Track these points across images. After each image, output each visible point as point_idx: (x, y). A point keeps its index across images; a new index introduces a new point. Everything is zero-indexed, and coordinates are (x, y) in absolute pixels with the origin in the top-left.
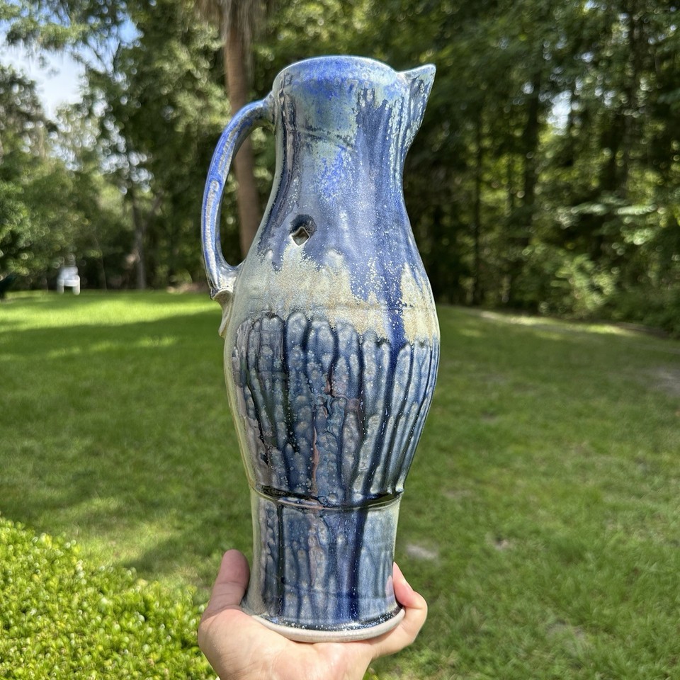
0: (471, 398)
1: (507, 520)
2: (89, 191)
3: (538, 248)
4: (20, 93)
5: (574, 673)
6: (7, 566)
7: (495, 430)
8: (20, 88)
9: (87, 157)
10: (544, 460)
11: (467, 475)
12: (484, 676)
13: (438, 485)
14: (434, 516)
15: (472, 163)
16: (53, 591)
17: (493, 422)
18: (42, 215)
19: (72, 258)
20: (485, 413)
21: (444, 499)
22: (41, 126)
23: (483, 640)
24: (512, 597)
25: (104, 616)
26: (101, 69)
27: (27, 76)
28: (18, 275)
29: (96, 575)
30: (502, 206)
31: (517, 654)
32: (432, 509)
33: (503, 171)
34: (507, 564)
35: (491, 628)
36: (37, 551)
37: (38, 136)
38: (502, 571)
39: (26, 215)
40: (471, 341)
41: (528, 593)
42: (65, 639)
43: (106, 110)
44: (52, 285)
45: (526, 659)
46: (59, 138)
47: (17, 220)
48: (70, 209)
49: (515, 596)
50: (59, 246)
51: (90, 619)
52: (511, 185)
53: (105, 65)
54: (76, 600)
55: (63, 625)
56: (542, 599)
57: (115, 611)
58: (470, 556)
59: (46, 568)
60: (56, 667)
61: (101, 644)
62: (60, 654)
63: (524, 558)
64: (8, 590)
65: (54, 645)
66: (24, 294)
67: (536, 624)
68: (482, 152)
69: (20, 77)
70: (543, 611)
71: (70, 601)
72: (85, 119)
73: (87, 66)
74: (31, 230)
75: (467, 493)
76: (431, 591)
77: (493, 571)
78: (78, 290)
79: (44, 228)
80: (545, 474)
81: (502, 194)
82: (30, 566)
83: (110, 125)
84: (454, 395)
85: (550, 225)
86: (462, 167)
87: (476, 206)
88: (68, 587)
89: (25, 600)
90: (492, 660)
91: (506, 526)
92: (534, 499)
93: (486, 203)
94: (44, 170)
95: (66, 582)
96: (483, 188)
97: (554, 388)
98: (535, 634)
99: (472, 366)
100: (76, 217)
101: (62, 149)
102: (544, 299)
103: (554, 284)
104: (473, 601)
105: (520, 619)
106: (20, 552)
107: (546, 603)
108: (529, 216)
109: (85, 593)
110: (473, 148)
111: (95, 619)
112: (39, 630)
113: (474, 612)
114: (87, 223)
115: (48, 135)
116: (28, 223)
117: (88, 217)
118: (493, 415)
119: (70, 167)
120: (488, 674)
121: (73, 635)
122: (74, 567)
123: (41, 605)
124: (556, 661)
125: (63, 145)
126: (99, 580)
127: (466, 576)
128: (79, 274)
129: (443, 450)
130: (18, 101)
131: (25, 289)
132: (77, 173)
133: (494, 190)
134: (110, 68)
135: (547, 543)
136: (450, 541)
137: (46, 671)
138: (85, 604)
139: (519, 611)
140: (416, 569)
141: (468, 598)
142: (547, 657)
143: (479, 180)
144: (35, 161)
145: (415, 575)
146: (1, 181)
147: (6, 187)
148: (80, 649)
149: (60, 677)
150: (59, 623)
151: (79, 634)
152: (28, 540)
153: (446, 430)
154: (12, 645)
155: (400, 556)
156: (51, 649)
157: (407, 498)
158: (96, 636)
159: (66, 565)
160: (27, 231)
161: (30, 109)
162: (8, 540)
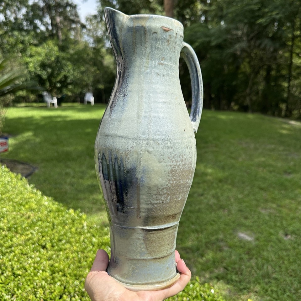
0: (279, 164)
1: (292, 226)
2: (99, 57)
4: (70, 11)
6: (55, 221)
7: (290, 181)
8: (70, 8)
9: (99, 40)
11: (273, 202)
12: (272, 299)
13: (257, 206)
14: (253, 220)
15: (290, 43)
16: (73, 233)
17: (290, 177)
18: (78, 68)
19: (91, 88)
20: (286, 172)
21: (260, 213)
22: (79, 26)
23: (273, 281)
24: (291, 263)
25: (93, 246)
27: (73, 2)
28: (67, 95)
29: (92, 229)
31: (290, 291)
32: (253, 217)
34: (289, 247)
35: (278, 277)
36: (67, 216)
37: (77, 31)
38: (286, 250)
39: (71, 68)
40: (282, 135)
41: (299, 262)
42: (76, 254)
44: (82, 101)
45: (294, 294)
46: (87, 31)
47: (67, 70)
48: (91, 66)
49: (292, 263)
50: (85, 83)
51: (87, 247)
54: (82, 238)
55: (76, 248)
57: (98, 245)
58: (270, 241)
59: (71, 223)
60: (72, 265)
61: (91, 258)
62: (74, 260)
63: (299, 245)
64: (54, 231)
65: (71, 256)
66: (69, 104)
69: (70, 3)
71: (80, 238)
72: (98, 23)
74: (73, 75)
75: (272, 211)
76: (249, 255)
77: (282, 250)
78: (93, 103)
79: (79, 74)
82: (64, 222)
84: (270, 162)
86: (284, 45)
87: (290, 65)
88: (79, 233)
89: (61, 236)
90: (276, 292)
91: (291, 228)
93: (296, 64)
94: (80, 46)
95: (79, 230)
96: (294, 56)
99: (281, 148)
100: (93, 69)
101: (88, 37)
104: (270, 263)
105: (293, 274)
106: (60, 216)
109: (86, 235)
111: (90, 247)
112: (65, 249)
113: (270, 268)
114: (98, 72)
115: (82, 29)
116: (72, 71)
117: (98, 69)
118: (290, 173)
119: (91, 45)
120: (274, 298)
121: (80, 253)
122: (83, 224)
123: (68, 238)
125: (88, 35)
126: (93, 231)
127: (267, 250)
128: (94, 96)
129: (261, 189)
130: (69, 14)
131: (70, 102)
132: (94, 49)
136: (261, 233)
137: (67, 266)
138: (86, 240)
139: (293, 270)
140: (242, 244)
141: (267, 261)
144: (76, 42)
145: (242, 247)
146: (61, 52)
147: (63, 54)
148: (82, 259)
149: (73, 269)
150: (74, 247)
151: (83, 252)
152: (64, 211)
153: (264, 179)
154: (54, 254)
155: (235, 237)
156: (70, 257)
157: (240, 211)
158: (90, 254)
159: (79, 223)
160: (71, 75)
161: (74, 18)
162: (56, 210)
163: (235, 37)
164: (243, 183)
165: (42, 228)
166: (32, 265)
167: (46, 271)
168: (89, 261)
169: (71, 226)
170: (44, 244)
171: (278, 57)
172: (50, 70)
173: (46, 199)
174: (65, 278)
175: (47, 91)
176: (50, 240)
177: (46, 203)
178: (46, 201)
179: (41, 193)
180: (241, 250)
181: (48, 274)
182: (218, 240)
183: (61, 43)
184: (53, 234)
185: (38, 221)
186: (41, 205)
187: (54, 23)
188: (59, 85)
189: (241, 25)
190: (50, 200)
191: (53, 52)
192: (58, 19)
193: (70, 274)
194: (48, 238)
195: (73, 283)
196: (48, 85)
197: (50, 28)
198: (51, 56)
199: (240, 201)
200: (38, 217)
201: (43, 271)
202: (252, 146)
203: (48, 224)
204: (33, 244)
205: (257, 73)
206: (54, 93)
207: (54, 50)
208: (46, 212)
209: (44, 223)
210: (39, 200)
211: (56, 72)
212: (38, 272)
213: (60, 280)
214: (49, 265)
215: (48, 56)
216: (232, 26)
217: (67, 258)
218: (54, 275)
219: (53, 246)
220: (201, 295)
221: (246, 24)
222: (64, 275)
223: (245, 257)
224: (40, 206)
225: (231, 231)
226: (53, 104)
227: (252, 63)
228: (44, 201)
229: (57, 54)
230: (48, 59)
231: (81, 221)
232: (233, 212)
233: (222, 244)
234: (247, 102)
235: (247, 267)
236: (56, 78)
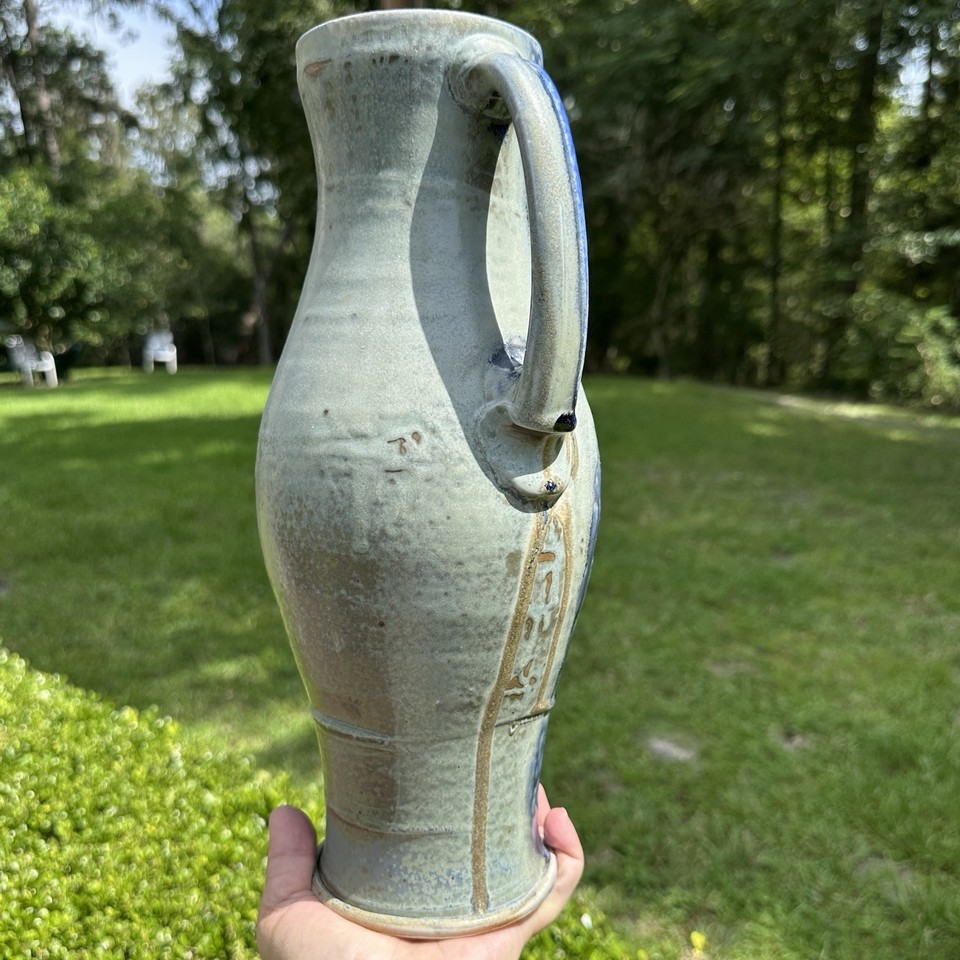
0: (757, 527)
1: (803, 706)
2: (186, 217)
3: (870, 297)
4: (80, 72)
5: (893, 928)
6: (78, 750)
7: (790, 575)
8: (83, 64)
9: (181, 165)
10: (865, 620)
11: (744, 641)
12: (758, 927)
13: (700, 655)
14: (692, 698)
15: (770, 163)
16: (141, 783)
17: (788, 564)
18: (119, 254)
19: (164, 318)
20: (778, 550)
21: (708, 676)
22: (114, 120)
23: (759, 876)
24: (806, 817)
25: (209, 817)
26: (199, 29)
27: (92, 44)
28: (86, 345)
29: (199, 764)
30: (816, 230)
31: (808, 898)
32: (690, 689)
33: (819, 174)
34: (800, 770)
35: (771, 861)
36: (117, 730)
37: (111, 136)
38: (792, 780)
39: (96, 255)
40: (759, 441)
41: (829, 812)
42: (157, 847)
43: (209, 93)
44: (137, 360)
45: (822, 905)
46: (141, 137)
47: (83, 263)
48: (160, 247)
49: (810, 815)
50: (145, 302)
51: (190, 821)
52: (829, 197)
53: (205, 24)
54: (171, 796)
55: (153, 828)
56: (851, 822)
57: (225, 812)
58: (745, 757)
59: (130, 753)
60: (145, 884)
61: (206, 855)
62: (150, 865)
63: (826, 762)
64: (79, 781)
65: (141, 853)
66: (96, 373)
67: (839, 857)
68: (784, 145)
69: (82, 45)
70: (850, 839)
71: (162, 798)
72: (177, 108)
73: (180, 26)
74: (104, 277)
75: (744, 667)
76: (684, 805)
77: (778, 780)
78: (173, 366)
79: (123, 274)
80: (866, 641)
81: (816, 212)
82: (108, 750)
83: (215, 117)
84: (730, 522)
85: (891, 260)
86: (752, 170)
87: (776, 230)
88: (161, 780)
89: (100, 794)
90: (770, 905)
91: (801, 716)
92: (844, 677)
93: (792, 226)
94: (124, 186)
95: (158, 772)
96: (787, 201)
97: (886, 513)
98: (836, 871)
99: (760, 479)
100: (168, 257)
101: (147, 155)
102: (877, 376)
103: (894, 353)
104: (746, 822)
105: (815, 849)
106: (94, 731)
107: (857, 828)
108: (859, 246)
109: (184, 785)
110: (771, 140)
111: (198, 822)
112: (119, 836)
113: (747, 837)
114: (185, 266)
115: (126, 133)
116: (99, 267)
117: (186, 256)
118: (788, 553)
119: (158, 182)
120: (764, 925)
121: (167, 843)
122: (169, 753)
123: (124, 801)
124: (866, 910)
125: (147, 149)
126: (204, 771)
127: (737, 785)
128: (176, 342)
129: (709, 604)
130: (80, 82)
131: (98, 365)
132: (169, 191)
133: (804, 206)
134: (214, 27)
135: (862, 742)
136: (714, 735)
137: (130, 886)
138: (184, 802)
139: (815, 838)
140: (662, 773)
141: (739, 816)
142: (854, 904)
143: (779, 189)
144: (107, 174)
145: (661, 782)
146: (59, 205)
147: (66, 213)
148: (177, 860)
149: (150, 895)
150: (148, 826)
151: (176, 840)
152: (105, 715)
153: (716, 574)
154: (85, 853)
155: (639, 754)
156: (138, 858)
157: (651, 673)
158: (199, 844)
159: (157, 749)
160: (98, 279)
161: (97, 93)
162: (78, 714)
163: (609, 147)
164: (656, 588)
165: (37, 774)
166: (15, 893)
167: (61, 910)
168: (200, 863)
169: (131, 761)
170: (47, 824)
171: (740, 204)
172: (25, 266)
173: (43, 683)
174: (126, 924)
175: (20, 332)
176: (66, 811)
177: (45, 695)
178: (45, 689)
179: (23, 662)
180: (661, 789)
181: (68, 916)
182: (590, 765)
183: (56, 177)
184: (77, 791)
185: (21, 753)
186: (27, 703)
187: (32, 110)
188: (58, 313)
189: (626, 111)
190: (57, 685)
191: (35, 207)
192: (45, 100)
193: (141, 911)
194: (61, 805)
195: (152, 937)
196: (22, 313)
197: (19, 127)
198: (28, 220)
199: (648, 645)
200: (22, 741)
201: (51, 908)
202: (676, 478)
203: (56, 761)
204: (12, 827)
205: (678, 256)
206: (43, 339)
207: (36, 201)
208: (45, 724)
209: (42, 756)
210: (20, 685)
211: (47, 271)
212: (35, 915)
213: (108, 934)
214: (69, 890)
215: (19, 221)
216: (598, 113)
217: (128, 861)
218: (89, 920)
219: (78, 829)
220: (553, 936)
221: (640, 105)
222: (123, 916)
223: (674, 811)
224: (24, 703)
225: (627, 737)
226: (43, 376)
227: (664, 227)
228: (37, 689)
229: (48, 214)
230: (18, 231)
231: (162, 742)
232: (631, 678)
233: (602, 777)
234: (655, 345)
235: (681, 840)
236: (47, 289)
